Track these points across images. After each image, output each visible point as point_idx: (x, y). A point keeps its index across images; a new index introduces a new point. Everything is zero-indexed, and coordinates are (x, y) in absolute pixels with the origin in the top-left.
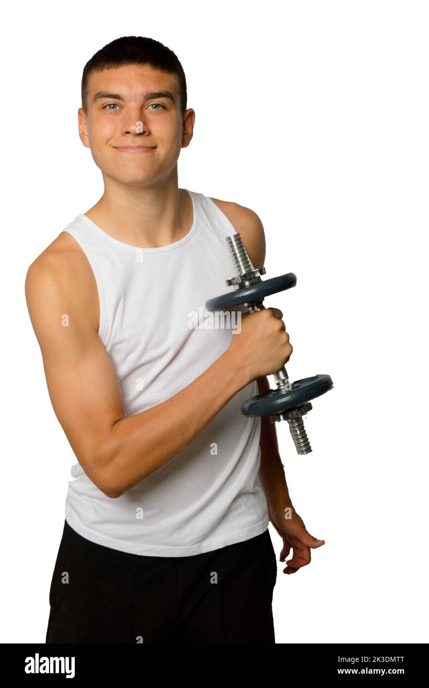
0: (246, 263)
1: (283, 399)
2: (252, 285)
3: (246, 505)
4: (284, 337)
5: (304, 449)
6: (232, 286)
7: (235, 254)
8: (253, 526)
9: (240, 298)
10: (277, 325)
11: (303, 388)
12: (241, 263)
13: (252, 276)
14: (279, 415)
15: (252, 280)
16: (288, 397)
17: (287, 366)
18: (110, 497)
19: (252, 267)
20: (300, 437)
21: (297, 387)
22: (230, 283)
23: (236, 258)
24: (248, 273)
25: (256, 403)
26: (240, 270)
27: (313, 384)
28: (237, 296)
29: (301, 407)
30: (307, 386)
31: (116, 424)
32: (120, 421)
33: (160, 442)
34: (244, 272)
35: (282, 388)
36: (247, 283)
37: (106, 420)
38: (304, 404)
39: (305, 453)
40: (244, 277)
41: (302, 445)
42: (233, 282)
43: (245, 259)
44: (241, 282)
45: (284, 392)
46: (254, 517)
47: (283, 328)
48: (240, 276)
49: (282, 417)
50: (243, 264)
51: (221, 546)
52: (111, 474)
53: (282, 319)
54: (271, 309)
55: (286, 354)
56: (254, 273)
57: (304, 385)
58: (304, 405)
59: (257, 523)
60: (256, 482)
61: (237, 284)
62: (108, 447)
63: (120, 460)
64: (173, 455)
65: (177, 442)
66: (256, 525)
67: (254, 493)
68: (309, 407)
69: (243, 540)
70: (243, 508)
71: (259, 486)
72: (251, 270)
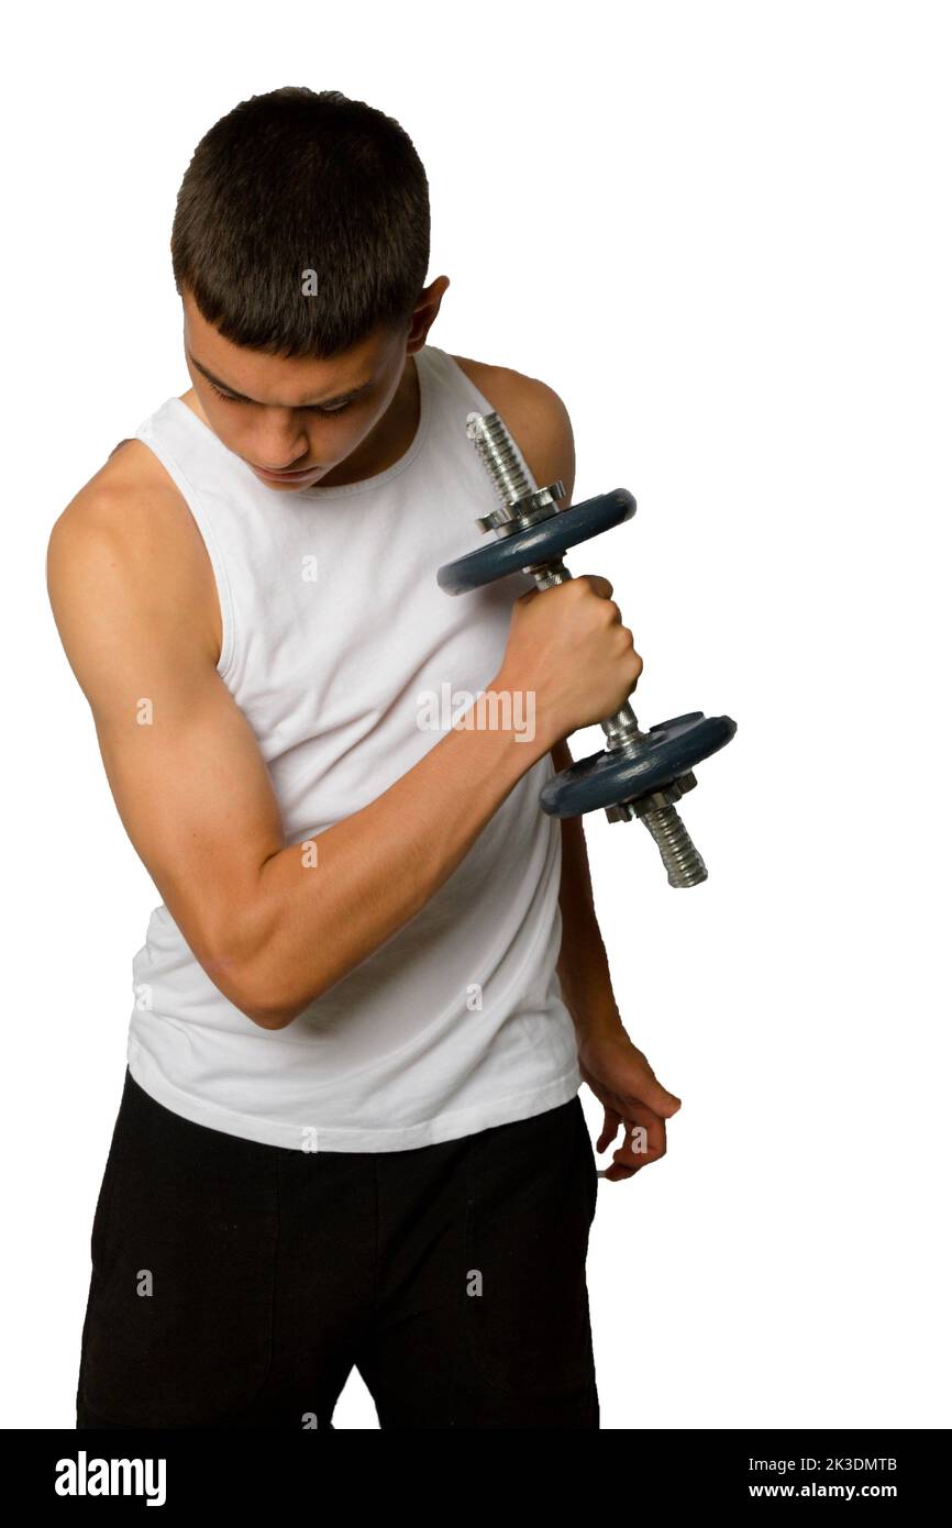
0: (517, 477)
1: (632, 770)
2: (538, 525)
3: (531, 1037)
4: (620, 637)
5: (688, 875)
6: (492, 531)
7: (491, 459)
8: (544, 1088)
9: (512, 556)
10: (602, 613)
11: (673, 741)
12: (506, 478)
13: (534, 504)
14: (625, 806)
15: (536, 514)
16: (641, 766)
17: (633, 700)
18: (267, 1027)
19: (532, 485)
20: (677, 849)
21: (660, 739)
22: (487, 524)
23: (495, 468)
24: (525, 499)
25: (572, 785)
26: (506, 493)
27: (693, 730)
28: (506, 553)
29: (672, 784)
30: (681, 737)
31: (268, 865)
32: (278, 856)
33: (367, 895)
34: (515, 496)
35: (625, 745)
36: (526, 522)
37: (246, 854)
38: (677, 776)
39: (692, 883)
40: (518, 509)
41: (683, 867)
42: (492, 520)
43: (514, 468)
44: (510, 519)
45: (631, 754)
46: (548, 1067)
47: (616, 619)
48: (508, 506)
49: (632, 811)
50: (512, 479)
51: (475, 1128)
52: (265, 977)
53: (612, 599)
54: (585, 578)
55: (628, 676)
56: (537, 497)
57: (674, 734)
58: (679, 778)
59: (554, 1078)
60: (551, 985)
61: (502, 525)
62: (253, 916)
63: (283, 942)
64: (400, 919)
65: (404, 891)
66: (553, 1084)
67: (548, 1013)
68: (691, 783)
69: (524, 1116)
70: (524, 1045)
71: (557, 996)
72: (529, 491)
